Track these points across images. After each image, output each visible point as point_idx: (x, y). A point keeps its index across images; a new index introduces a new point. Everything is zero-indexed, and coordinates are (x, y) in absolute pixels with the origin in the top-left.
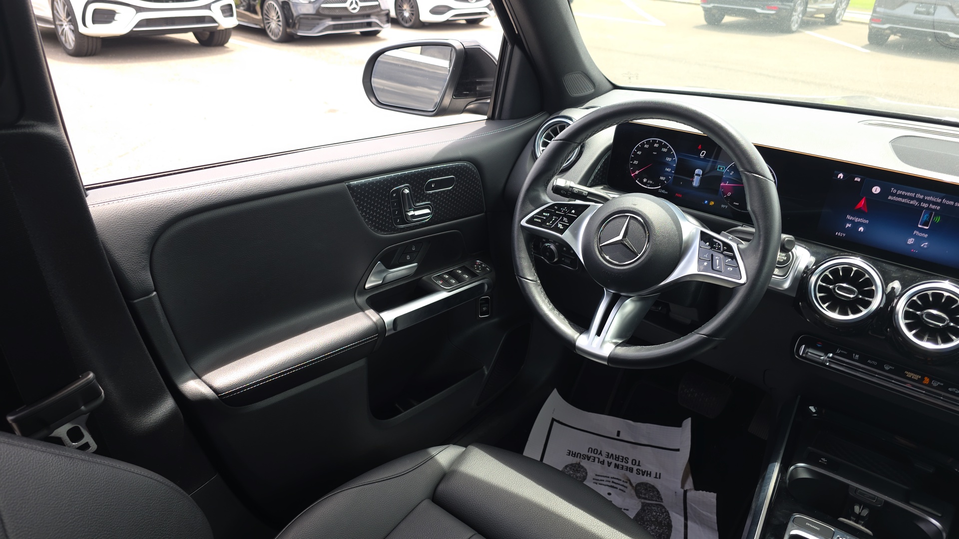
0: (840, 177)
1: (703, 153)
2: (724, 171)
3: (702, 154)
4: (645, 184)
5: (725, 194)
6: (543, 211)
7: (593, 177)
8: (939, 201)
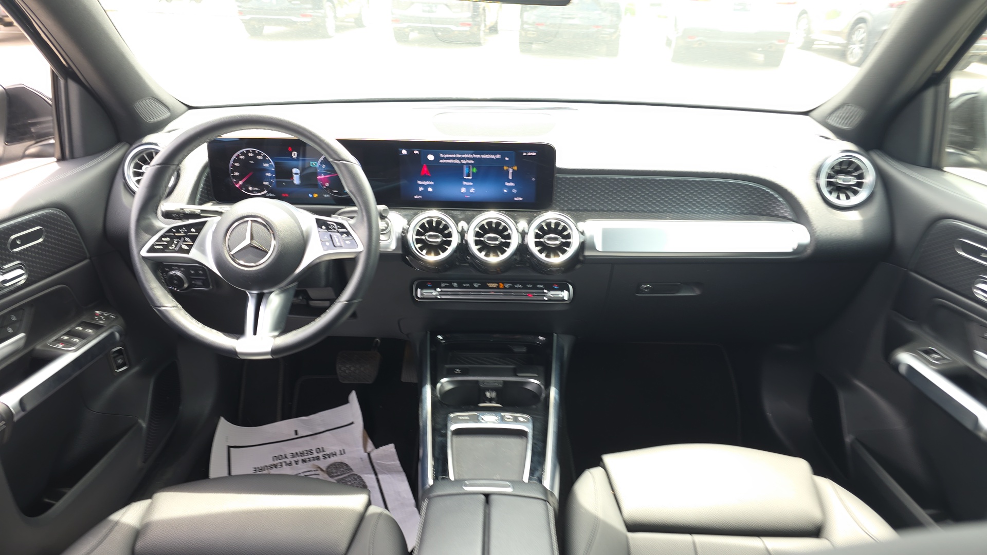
0: (404, 153)
2: (317, 166)
3: (294, 155)
4: (251, 192)
5: (323, 185)
6: (162, 236)
7: (198, 196)
8: (471, 156)
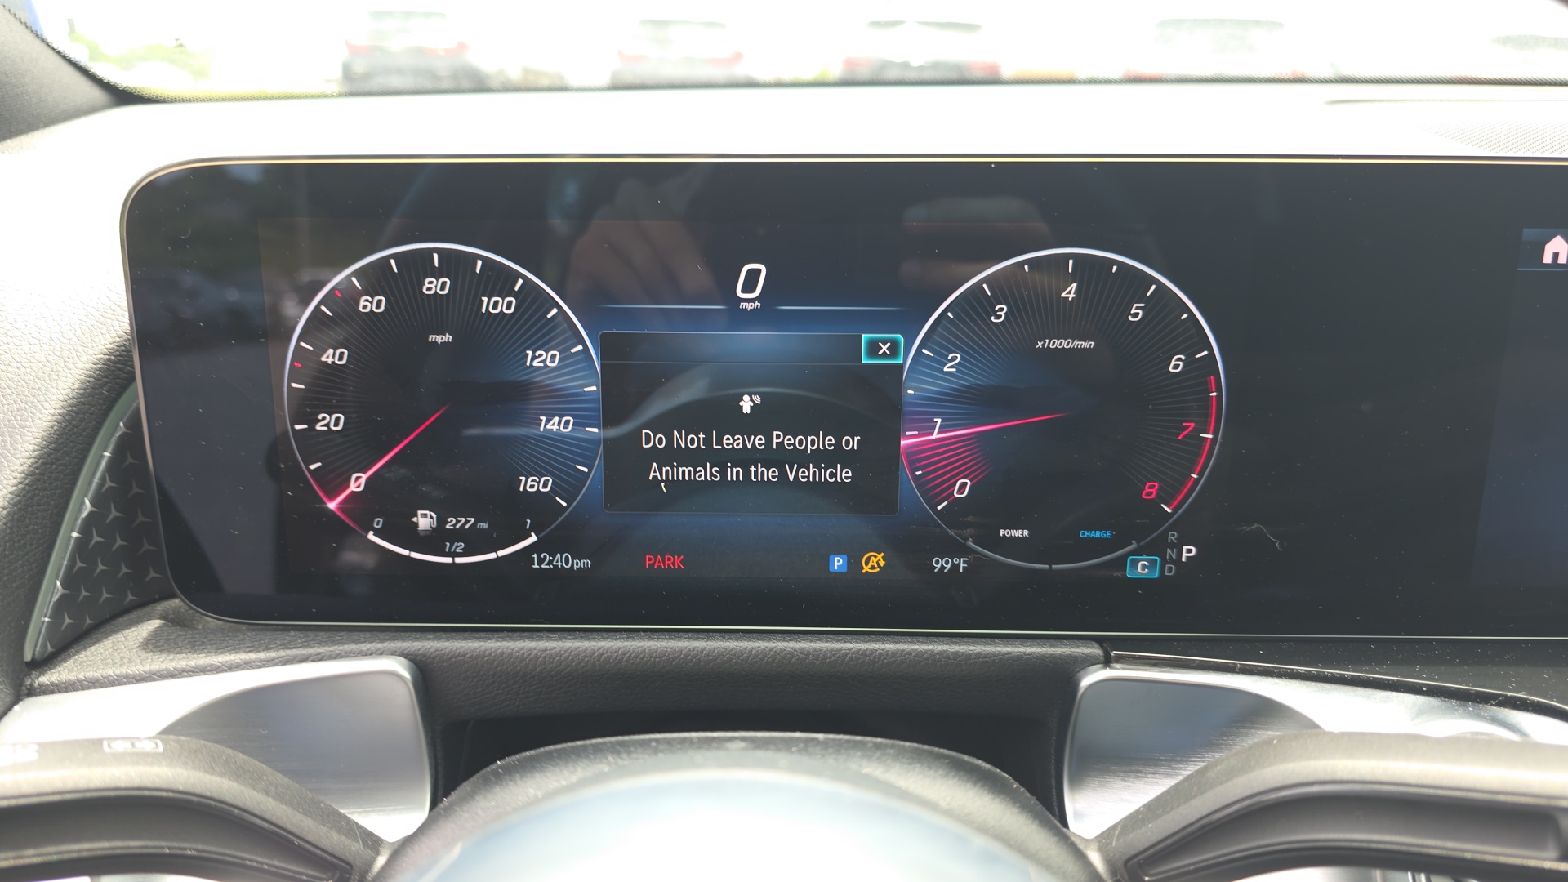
0: (1556, 255)
1: (753, 275)
2: (905, 359)
3: (749, 286)
4: (434, 541)
5: (935, 489)
7: (53, 588)
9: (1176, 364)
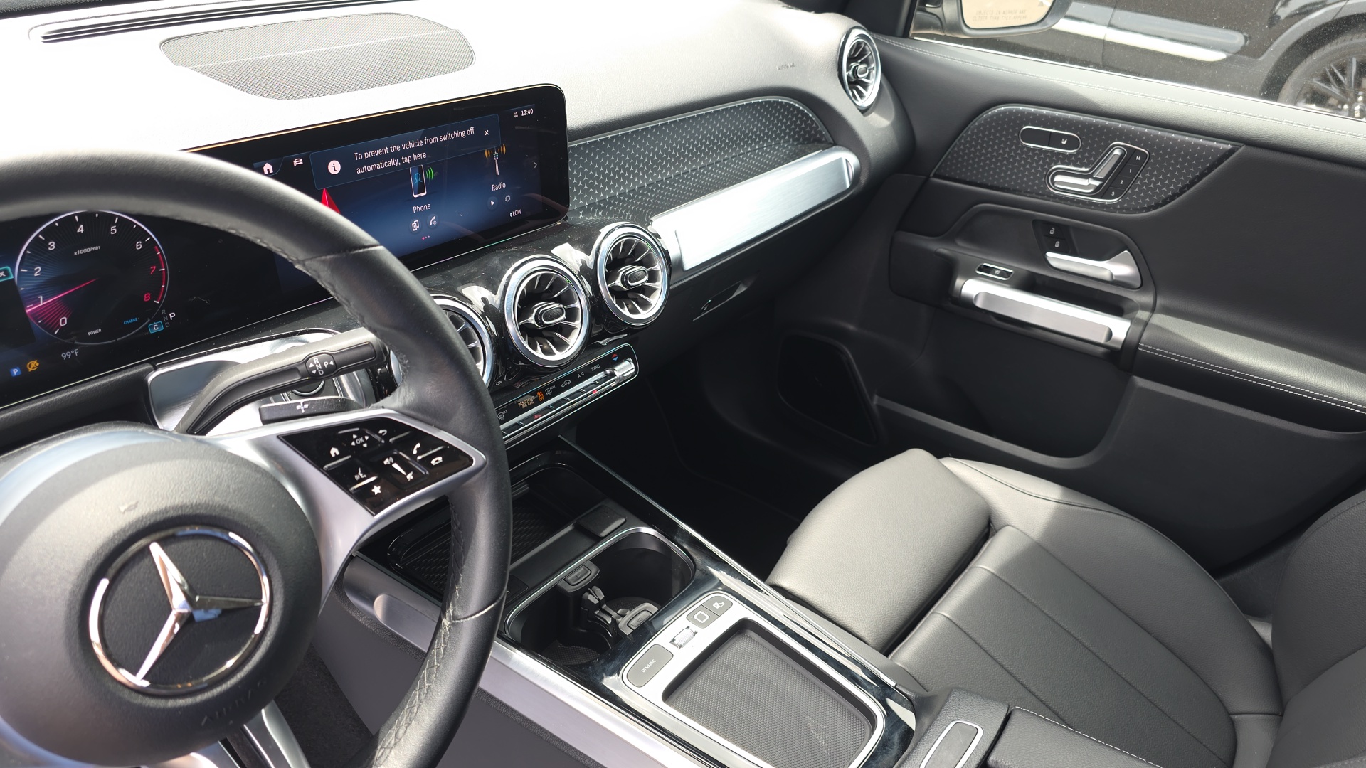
0: (268, 170)
2: (14, 276)
5: (50, 325)
8: (420, 143)
9: (139, 245)
